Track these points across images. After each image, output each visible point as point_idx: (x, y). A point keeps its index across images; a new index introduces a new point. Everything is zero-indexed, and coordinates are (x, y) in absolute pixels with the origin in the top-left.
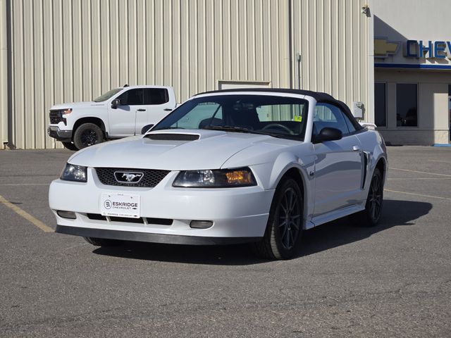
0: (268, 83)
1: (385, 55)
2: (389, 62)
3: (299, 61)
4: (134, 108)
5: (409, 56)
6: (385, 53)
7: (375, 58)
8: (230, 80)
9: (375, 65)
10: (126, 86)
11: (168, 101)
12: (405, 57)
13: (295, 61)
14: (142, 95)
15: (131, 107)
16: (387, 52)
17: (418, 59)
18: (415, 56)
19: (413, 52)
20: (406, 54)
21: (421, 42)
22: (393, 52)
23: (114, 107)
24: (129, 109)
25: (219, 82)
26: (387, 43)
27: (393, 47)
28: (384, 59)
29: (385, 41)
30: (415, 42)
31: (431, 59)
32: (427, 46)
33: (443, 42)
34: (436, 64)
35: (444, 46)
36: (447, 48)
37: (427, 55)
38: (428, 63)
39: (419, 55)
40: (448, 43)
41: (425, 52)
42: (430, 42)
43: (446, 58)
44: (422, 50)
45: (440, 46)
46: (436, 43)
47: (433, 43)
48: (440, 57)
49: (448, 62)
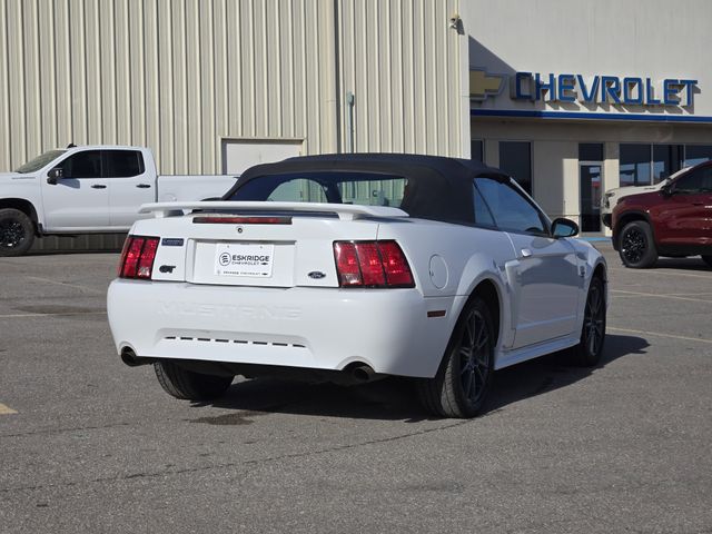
0: (301, 141)
1: (483, 96)
2: (488, 107)
3: (352, 105)
4: (86, 183)
5: (518, 97)
6: (483, 92)
7: (471, 101)
8: (240, 136)
9: (471, 111)
10: (71, 146)
11: (143, 171)
12: (513, 99)
13: (345, 104)
14: (99, 161)
15: (82, 181)
16: (486, 90)
17: (533, 102)
18: (528, 98)
19: (525, 91)
20: (515, 95)
21: (538, 75)
22: (496, 91)
23: (53, 180)
24: (77, 186)
25: (223, 139)
26: (486, 76)
27: (495, 84)
28: (480, 102)
29: (483, 73)
30: (529, 75)
31: (553, 102)
32: (547, 82)
33: (572, 76)
34: (561, 110)
35: (574, 82)
36: (578, 85)
37: (547, 97)
38: (549, 109)
39: (534, 97)
40: (580, 77)
41: (545, 92)
42: (551, 76)
43: (576, 102)
44: (540, 89)
45: (567, 81)
46: (561, 77)
47: (556, 76)
48: (567, 100)
49: (578, 108)
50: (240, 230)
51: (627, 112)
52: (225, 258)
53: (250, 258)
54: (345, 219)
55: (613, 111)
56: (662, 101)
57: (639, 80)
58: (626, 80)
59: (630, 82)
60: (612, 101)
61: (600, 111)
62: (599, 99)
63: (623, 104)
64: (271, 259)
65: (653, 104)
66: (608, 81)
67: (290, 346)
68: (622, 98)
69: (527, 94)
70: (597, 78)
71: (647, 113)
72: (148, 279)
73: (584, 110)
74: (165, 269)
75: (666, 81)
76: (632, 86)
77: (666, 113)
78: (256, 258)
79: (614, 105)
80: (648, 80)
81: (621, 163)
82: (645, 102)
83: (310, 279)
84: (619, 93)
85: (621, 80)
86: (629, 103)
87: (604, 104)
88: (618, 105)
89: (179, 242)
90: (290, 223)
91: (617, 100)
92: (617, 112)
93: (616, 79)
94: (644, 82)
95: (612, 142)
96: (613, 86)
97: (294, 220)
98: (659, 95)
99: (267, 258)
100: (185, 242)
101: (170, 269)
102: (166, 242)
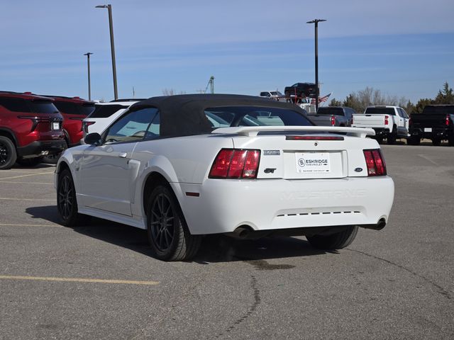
52: (301, 162)
53: (316, 161)
64: (328, 161)
67: (352, 212)
72: (254, 177)
74: (267, 171)
78: (320, 161)
83: (356, 172)
89: (277, 153)
90: (343, 139)
97: (345, 137)
99: (326, 161)
100: (281, 152)
101: (272, 171)
102: (267, 153)
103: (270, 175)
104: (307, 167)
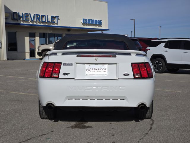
5: (14, 19)
12: (12, 19)
17: (18, 21)
21: (19, 13)
22: (8, 17)
30: (16, 13)
31: (23, 21)
32: (21, 15)
33: (28, 14)
34: (25, 23)
35: (28, 15)
36: (29, 16)
37: (21, 19)
38: (22, 23)
39: (18, 19)
40: (30, 14)
41: (21, 18)
42: (23, 13)
43: (29, 21)
44: (20, 17)
45: (27, 15)
46: (25, 14)
47: (24, 14)
48: (27, 20)
49: (30, 23)
50: (96, 59)
51: (42, 24)
52: (89, 70)
53: (99, 69)
54: (133, 55)
55: (38, 24)
56: (51, 22)
57: (45, 16)
58: (42, 15)
59: (43, 16)
60: (38, 21)
61: (35, 24)
62: (35, 21)
63: (41, 22)
64: (107, 70)
65: (48, 22)
66: (37, 15)
67: (119, 99)
68: (41, 20)
69: (16, 18)
70: (34, 14)
71: (47, 25)
72: (57, 78)
73: (31, 23)
74: (64, 74)
75: (52, 16)
76: (43, 17)
77: (51, 25)
78: (101, 69)
79: (39, 22)
80: (47, 16)
81: (40, 38)
82: (47, 22)
83: (124, 76)
84: (40, 19)
85: (40, 15)
86: (43, 22)
87: (36, 22)
88: (40, 22)
89: (71, 64)
91: (40, 21)
92: (39, 24)
93: (39, 15)
94: (46, 16)
95: (37, 33)
96: (39, 17)
97: (117, 56)
98: (50, 20)
99: (105, 69)
100: (73, 64)
101: (67, 74)
102: (65, 64)
103: (66, 77)
104: (92, 73)
